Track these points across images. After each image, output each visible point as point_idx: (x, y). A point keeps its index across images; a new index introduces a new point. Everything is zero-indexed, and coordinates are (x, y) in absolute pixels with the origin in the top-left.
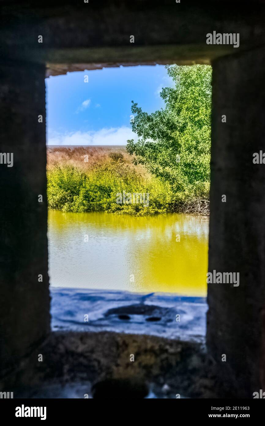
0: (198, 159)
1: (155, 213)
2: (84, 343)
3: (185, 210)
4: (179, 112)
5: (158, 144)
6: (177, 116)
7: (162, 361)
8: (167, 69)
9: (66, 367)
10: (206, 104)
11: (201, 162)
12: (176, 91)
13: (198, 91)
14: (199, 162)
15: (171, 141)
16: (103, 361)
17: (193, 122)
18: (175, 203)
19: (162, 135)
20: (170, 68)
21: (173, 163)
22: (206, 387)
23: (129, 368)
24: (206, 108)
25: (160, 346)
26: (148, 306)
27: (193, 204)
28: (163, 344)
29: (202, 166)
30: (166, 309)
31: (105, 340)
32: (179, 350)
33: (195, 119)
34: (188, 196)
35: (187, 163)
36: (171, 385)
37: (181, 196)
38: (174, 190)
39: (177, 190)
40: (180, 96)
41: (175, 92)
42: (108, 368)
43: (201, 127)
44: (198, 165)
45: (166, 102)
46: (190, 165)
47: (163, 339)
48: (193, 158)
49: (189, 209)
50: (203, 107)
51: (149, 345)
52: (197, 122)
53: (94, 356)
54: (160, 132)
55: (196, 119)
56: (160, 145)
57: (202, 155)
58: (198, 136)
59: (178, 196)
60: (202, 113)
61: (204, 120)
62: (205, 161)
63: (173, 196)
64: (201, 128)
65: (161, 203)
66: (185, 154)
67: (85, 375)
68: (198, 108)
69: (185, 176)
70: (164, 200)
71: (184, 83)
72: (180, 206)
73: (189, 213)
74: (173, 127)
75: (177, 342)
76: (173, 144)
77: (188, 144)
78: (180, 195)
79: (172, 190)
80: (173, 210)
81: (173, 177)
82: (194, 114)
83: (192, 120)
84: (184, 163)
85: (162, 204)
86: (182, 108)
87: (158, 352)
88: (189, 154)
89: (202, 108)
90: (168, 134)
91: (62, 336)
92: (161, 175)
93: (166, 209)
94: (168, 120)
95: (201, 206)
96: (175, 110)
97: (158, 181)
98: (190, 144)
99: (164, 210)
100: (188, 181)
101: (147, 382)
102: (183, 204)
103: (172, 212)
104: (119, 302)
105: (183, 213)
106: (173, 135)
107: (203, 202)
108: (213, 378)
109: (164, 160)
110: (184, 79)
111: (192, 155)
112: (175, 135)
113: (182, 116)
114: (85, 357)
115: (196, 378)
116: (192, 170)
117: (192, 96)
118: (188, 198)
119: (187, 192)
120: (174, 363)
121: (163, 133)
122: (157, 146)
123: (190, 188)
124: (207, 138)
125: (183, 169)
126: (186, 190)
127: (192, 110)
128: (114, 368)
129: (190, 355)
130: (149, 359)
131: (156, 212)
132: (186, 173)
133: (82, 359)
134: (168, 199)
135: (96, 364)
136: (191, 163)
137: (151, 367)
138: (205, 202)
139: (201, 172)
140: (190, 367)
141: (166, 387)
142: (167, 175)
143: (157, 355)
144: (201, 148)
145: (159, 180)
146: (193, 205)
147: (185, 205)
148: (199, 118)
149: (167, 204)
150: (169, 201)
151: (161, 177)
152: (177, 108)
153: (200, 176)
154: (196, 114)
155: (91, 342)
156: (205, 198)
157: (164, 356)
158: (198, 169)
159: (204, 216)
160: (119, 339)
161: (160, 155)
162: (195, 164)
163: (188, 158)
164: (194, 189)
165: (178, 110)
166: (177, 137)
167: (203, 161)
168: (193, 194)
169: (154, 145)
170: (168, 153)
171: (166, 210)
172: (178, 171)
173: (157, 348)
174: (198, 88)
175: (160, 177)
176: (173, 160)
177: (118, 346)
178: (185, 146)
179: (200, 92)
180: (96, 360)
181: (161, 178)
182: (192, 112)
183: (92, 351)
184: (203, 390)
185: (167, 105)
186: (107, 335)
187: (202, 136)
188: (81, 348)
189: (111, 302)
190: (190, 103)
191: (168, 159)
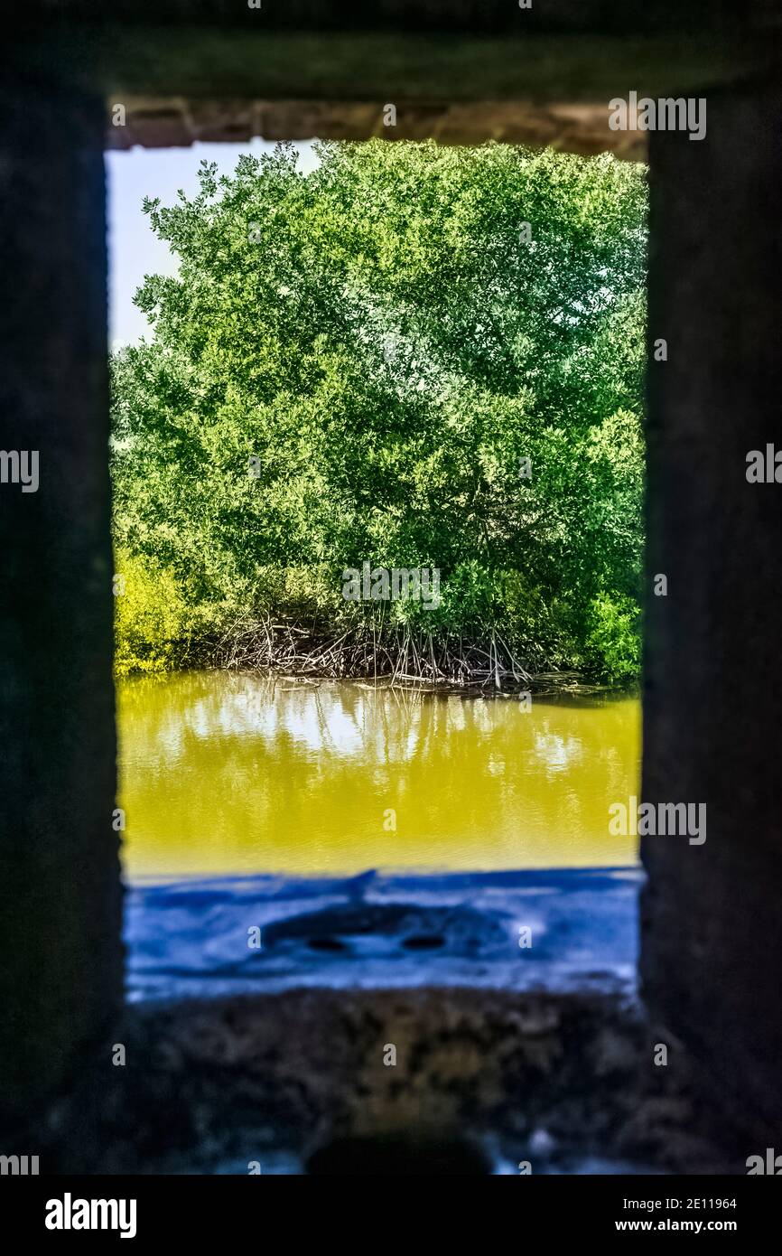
0: (265, 498)
1: (129, 671)
2: (241, 1032)
3: (225, 659)
4: (198, 353)
5: (134, 452)
6: (193, 364)
7: (505, 1061)
8: (149, 214)
9: (202, 1117)
10: (282, 327)
11: (273, 505)
12: (185, 288)
13: (255, 288)
14: (267, 506)
15: (174, 443)
16: (317, 1082)
17: (243, 380)
18: (193, 640)
19: (145, 422)
20: (160, 213)
21: (187, 510)
22: (667, 1122)
23: (403, 1098)
24: (280, 340)
25: (488, 1016)
26: (377, 908)
27: (250, 640)
28: (495, 1008)
29: (278, 518)
30: (442, 911)
31: (306, 1016)
32: (552, 1020)
33: (248, 372)
34: (233, 615)
35: (232, 510)
36: (554, 1132)
37: (210, 614)
38: (189, 597)
39: (200, 596)
40: (196, 301)
41: (181, 290)
42: (336, 1103)
43: (268, 398)
44: (265, 515)
45: (152, 320)
46: (241, 517)
47: (492, 994)
48: (247, 494)
49: (237, 655)
50: (272, 336)
51: (453, 1017)
52: (257, 383)
53: (282, 1069)
54: (140, 412)
55: (253, 373)
56: (141, 455)
57: (275, 484)
58: (264, 423)
59: (201, 616)
60: (270, 354)
61: (278, 375)
62: (288, 503)
63: (186, 617)
64: (267, 400)
65: (149, 639)
66: (223, 481)
67: (266, 1134)
68: (257, 341)
69: (227, 550)
70: (157, 630)
71: (209, 262)
72: (210, 649)
73: (240, 669)
74: (178, 398)
75: (540, 999)
76: (180, 452)
77: (229, 450)
78: (207, 611)
79: (185, 597)
80: (186, 661)
81: (187, 554)
82: (244, 358)
83: (240, 376)
84: (223, 511)
85: (150, 644)
86: (207, 340)
87: (487, 1035)
88: (234, 482)
89: (269, 339)
90: (164, 418)
91: (163, 1018)
92: (149, 550)
93: (164, 659)
94: (162, 375)
95: (275, 646)
96: (184, 345)
97: (137, 570)
98: (238, 448)
99: (157, 664)
100: (234, 565)
101: (470, 1134)
102: (217, 639)
103: (185, 668)
104: (280, 904)
105: (220, 669)
106: (179, 422)
107: (279, 631)
108: (684, 1092)
109: (154, 501)
110: (208, 250)
111: (243, 486)
112: (188, 423)
113: (208, 362)
114: (256, 1077)
115: (628, 1100)
116: (247, 531)
117: (237, 301)
118: (232, 623)
119: (229, 604)
120: (544, 1062)
121: (148, 415)
122: (130, 457)
123: (243, 589)
124: (290, 430)
125: (218, 529)
126: (228, 596)
127: (239, 345)
128: (355, 1102)
129: (590, 1035)
130: (460, 1061)
131: (133, 669)
132: (229, 542)
133: (245, 1086)
134: (171, 628)
135: (292, 1093)
136: (244, 509)
137: (474, 1083)
138: (286, 633)
139: (274, 536)
140: (601, 1070)
141: (541, 1140)
142: (165, 548)
143: (484, 1047)
144: (270, 461)
145: (139, 567)
146: (250, 642)
147: (225, 644)
148: (260, 370)
149: (167, 641)
150: (173, 633)
151: (147, 557)
152: (189, 340)
153: (274, 549)
154: (251, 358)
155: (262, 1027)
156: (286, 621)
157: (508, 1045)
158: (265, 527)
159: (285, 675)
160: (350, 1008)
161: (140, 485)
162: (257, 513)
163: (233, 493)
164: (254, 591)
165: (194, 345)
166: (192, 427)
167: (279, 503)
168: (247, 608)
169: (121, 455)
170: (168, 480)
171: (165, 663)
172: (201, 536)
173: (478, 1021)
174: (253, 276)
175: (142, 557)
176: (187, 500)
177: (351, 1031)
178: (222, 456)
179: (261, 291)
180: (289, 1081)
181: (148, 561)
182: (238, 350)
183: (273, 1055)
184: (660, 1133)
185: (158, 331)
186: (308, 1000)
187: (273, 424)
188: (235, 1049)
189: (258, 906)
190: (232, 324)
191: (171, 497)
